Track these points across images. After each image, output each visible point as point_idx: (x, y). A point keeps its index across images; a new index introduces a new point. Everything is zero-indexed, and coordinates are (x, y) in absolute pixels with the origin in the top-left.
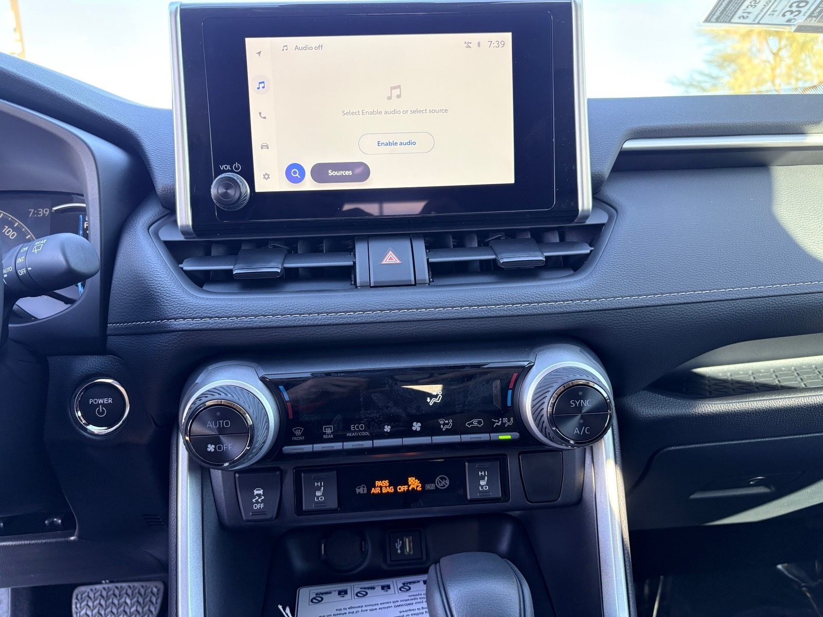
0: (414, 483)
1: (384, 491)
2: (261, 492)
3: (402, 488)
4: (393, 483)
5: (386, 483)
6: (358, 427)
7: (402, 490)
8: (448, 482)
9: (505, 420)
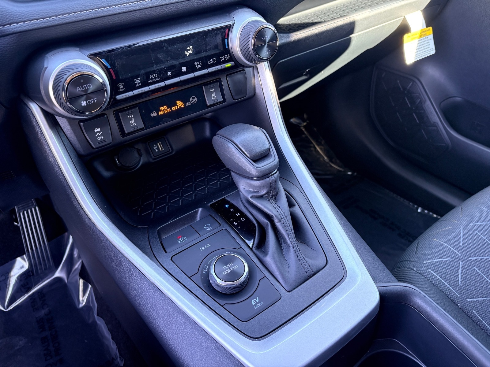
0: (180, 104)
1: (166, 111)
2: (99, 130)
3: (175, 108)
4: (170, 107)
5: (165, 107)
6: (153, 76)
7: (175, 109)
8: (196, 99)
9: (226, 56)
